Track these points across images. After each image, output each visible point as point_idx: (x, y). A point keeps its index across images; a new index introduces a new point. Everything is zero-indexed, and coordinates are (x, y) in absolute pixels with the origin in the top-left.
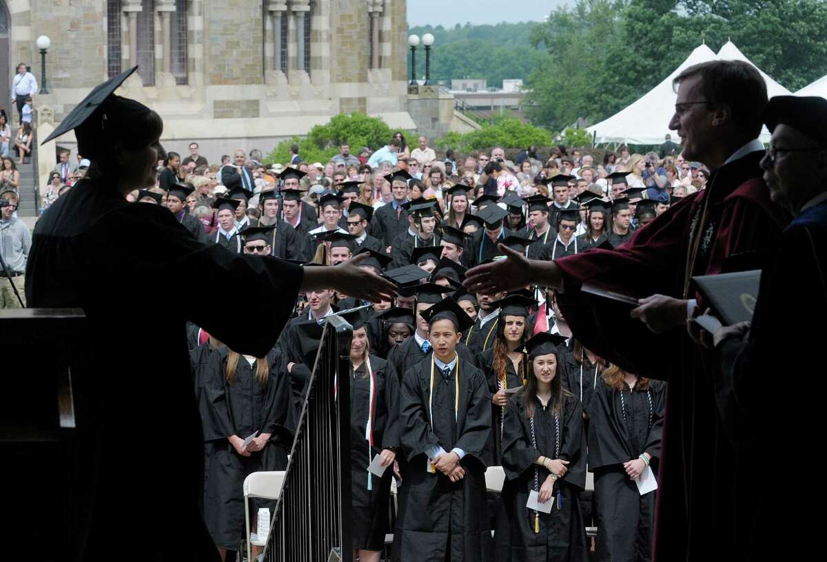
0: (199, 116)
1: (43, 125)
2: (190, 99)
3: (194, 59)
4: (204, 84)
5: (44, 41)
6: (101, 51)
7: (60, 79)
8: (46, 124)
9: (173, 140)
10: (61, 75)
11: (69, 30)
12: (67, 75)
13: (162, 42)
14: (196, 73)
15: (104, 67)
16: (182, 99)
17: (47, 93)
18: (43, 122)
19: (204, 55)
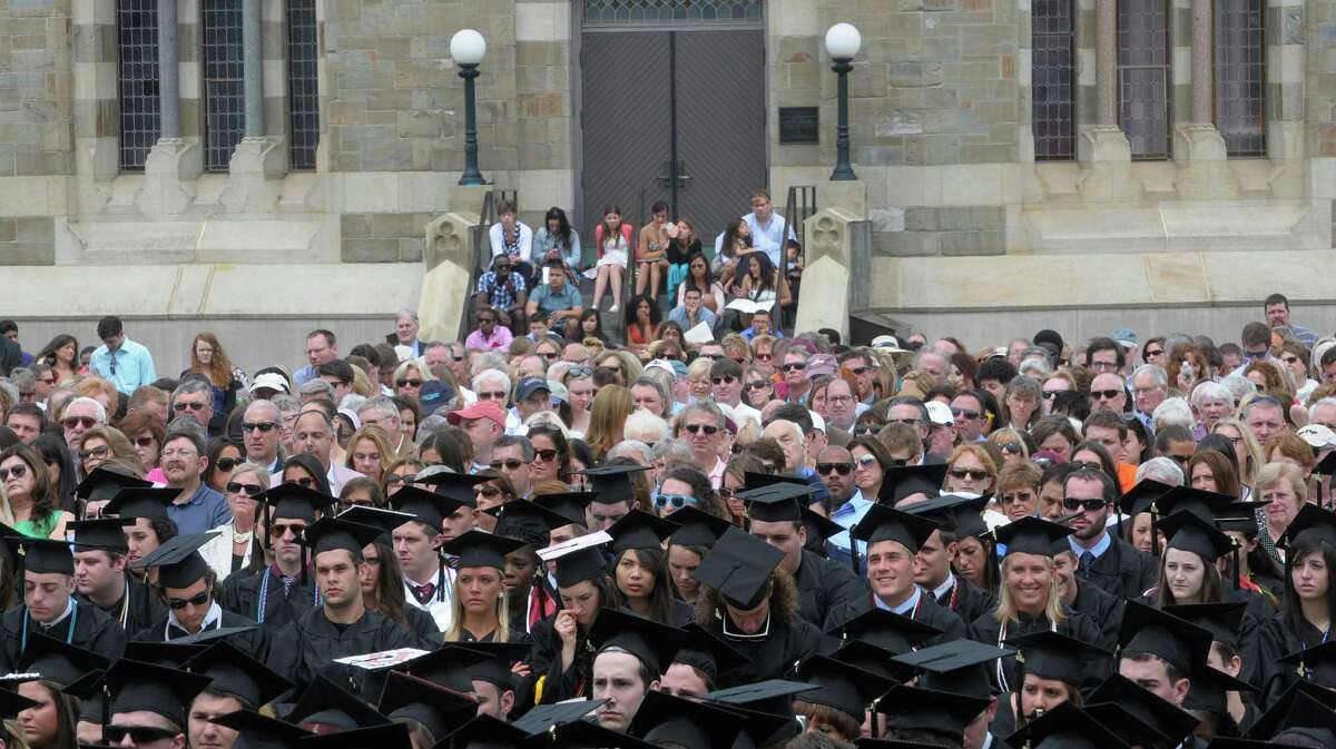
0: (1292, 241)
1: (817, 263)
2: (1268, 196)
3: (1280, 86)
4: (1307, 156)
5: (843, 38)
6: (1010, 66)
7: (897, 140)
8: (826, 260)
9: (1213, 305)
10: (900, 129)
11: (920, 9)
12: (914, 129)
13: (1189, 39)
14: (1285, 125)
15: (1021, 109)
16: (1243, 194)
17: (851, 176)
18: (818, 254)
19: (1307, 73)
